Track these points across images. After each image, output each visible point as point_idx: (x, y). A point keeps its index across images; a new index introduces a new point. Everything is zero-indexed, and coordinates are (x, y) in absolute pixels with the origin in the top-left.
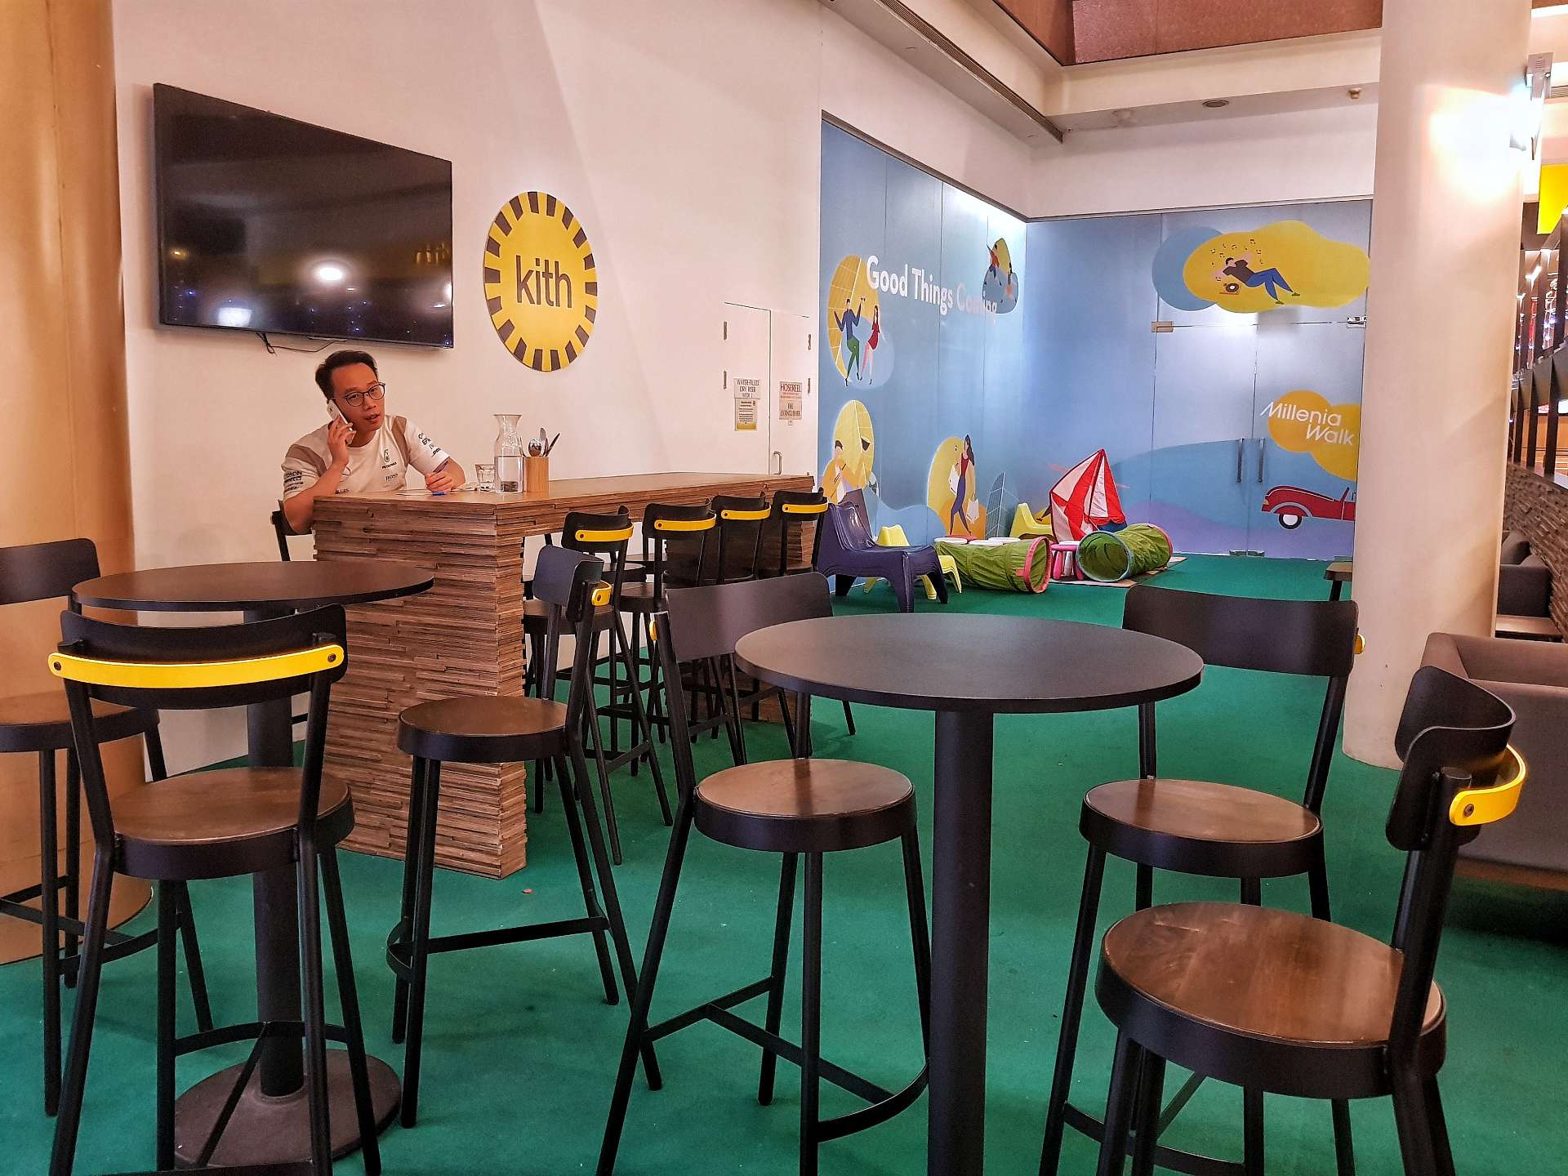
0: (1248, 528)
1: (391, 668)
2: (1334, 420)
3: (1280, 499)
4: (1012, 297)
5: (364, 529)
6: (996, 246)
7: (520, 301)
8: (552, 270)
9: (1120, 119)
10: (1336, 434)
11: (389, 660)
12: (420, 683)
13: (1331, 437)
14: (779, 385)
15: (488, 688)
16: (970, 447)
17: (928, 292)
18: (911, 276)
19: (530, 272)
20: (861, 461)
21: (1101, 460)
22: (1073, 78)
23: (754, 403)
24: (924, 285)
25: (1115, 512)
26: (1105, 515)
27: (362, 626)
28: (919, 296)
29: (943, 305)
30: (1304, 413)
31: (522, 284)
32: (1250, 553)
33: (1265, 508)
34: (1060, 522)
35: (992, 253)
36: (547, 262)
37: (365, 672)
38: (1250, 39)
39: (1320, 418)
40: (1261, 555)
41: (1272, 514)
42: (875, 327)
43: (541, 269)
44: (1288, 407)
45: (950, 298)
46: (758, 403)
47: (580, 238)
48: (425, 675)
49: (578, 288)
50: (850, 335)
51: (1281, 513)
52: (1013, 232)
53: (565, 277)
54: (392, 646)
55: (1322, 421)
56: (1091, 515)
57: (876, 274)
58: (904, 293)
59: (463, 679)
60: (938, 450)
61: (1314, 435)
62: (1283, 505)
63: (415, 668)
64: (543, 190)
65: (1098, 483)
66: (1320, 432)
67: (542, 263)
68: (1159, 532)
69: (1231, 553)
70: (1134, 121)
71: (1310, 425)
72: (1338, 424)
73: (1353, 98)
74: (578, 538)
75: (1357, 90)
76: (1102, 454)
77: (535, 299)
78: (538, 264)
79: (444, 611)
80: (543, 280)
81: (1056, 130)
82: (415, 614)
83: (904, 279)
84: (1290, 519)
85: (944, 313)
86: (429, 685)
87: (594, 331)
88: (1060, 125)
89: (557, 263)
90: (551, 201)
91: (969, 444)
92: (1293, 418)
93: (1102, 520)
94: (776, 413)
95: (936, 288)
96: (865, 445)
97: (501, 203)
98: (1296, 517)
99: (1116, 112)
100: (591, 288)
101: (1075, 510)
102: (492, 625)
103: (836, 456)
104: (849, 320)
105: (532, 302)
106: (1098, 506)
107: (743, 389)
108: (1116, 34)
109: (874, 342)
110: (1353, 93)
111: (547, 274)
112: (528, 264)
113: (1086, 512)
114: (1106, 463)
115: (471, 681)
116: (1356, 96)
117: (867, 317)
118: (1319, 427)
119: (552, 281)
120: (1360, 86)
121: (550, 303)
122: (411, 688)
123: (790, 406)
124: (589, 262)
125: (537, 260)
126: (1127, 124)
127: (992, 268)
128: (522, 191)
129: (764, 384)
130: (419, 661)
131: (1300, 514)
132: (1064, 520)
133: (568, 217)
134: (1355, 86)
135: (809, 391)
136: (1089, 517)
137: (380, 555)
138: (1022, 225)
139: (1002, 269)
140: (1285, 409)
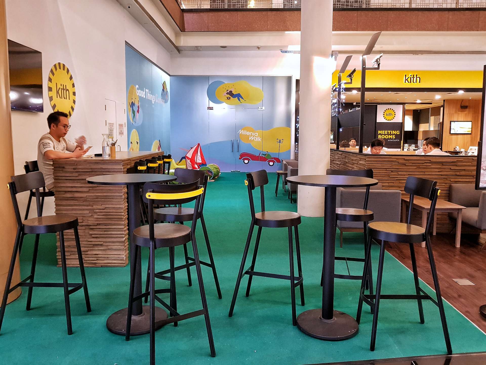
0: (236, 165)
1: (84, 210)
2: (256, 134)
3: (244, 156)
4: (167, 98)
5: (73, 169)
6: (164, 83)
7: (57, 97)
8: (65, 88)
9: (197, 48)
10: (257, 138)
11: (83, 207)
12: (96, 213)
13: (255, 139)
14: (118, 125)
15: (120, 212)
16: (160, 144)
17: (150, 96)
18: (146, 92)
19: (60, 88)
20: (136, 148)
21: (199, 146)
22: (184, 35)
23: (113, 130)
24: (149, 94)
25: (204, 161)
26: (201, 162)
27: (73, 198)
28: (148, 98)
29: (153, 101)
30: (248, 133)
31: (58, 92)
32: (236, 171)
33: (240, 159)
34: (188, 164)
35: (163, 85)
36: (63, 85)
37: (74, 212)
38: (233, 31)
39: (253, 134)
40: (239, 171)
41: (242, 160)
42: (138, 107)
43: (62, 87)
44: (244, 131)
45: (154, 99)
46: (114, 130)
47: (71, 78)
48: (97, 211)
49: (71, 94)
50: (133, 110)
51: (244, 160)
52: (167, 79)
53: (68, 90)
54: (84, 203)
55: (253, 135)
56: (197, 162)
57: (138, 90)
58: (144, 97)
59: (111, 211)
60: (153, 144)
61: (251, 139)
62: (244, 158)
63: (94, 209)
64: (62, 62)
65: (198, 153)
66: (253, 138)
67: (62, 85)
68: (217, 166)
69: (232, 171)
70: (201, 50)
71: (250, 136)
72: (257, 136)
73: (258, 49)
74: (139, 169)
75: (260, 47)
76: (199, 144)
77: (61, 98)
78: (61, 86)
79: (104, 191)
80: (63, 91)
81: (179, 49)
82: (93, 193)
83: (144, 92)
84: (246, 161)
85: (153, 103)
86: (98, 214)
87: (75, 107)
88: (180, 49)
89: (66, 85)
90: (64, 65)
91: (160, 142)
92: (246, 134)
93: (200, 163)
94: (118, 134)
95: (151, 95)
96: (137, 143)
97: (52, 66)
98: (248, 161)
99: (196, 47)
100: (74, 94)
101: (192, 160)
102: (122, 194)
103: (131, 147)
104: (133, 104)
105: (60, 98)
106: (199, 160)
107: (110, 126)
108: (197, 25)
109: (138, 111)
110: (258, 48)
111: (64, 89)
112: (59, 86)
113: (196, 161)
114: (200, 147)
115: (114, 211)
116: (259, 49)
117: (136, 104)
118: (252, 136)
119: (65, 91)
120: (260, 46)
121: (65, 98)
122: (92, 215)
123: (121, 131)
124: (73, 86)
125: (61, 84)
126: (199, 50)
127: (163, 90)
128: (57, 62)
129: (115, 124)
130: (95, 207)
131: (249, 160)
132: (190, 164)
133: (68, 71)
134: (259, 46)
135: (125, 126)
136: (196, 163)
137: (79, 176)
138: (169, 77)
139: (165, 90)
140: (244, 132)
